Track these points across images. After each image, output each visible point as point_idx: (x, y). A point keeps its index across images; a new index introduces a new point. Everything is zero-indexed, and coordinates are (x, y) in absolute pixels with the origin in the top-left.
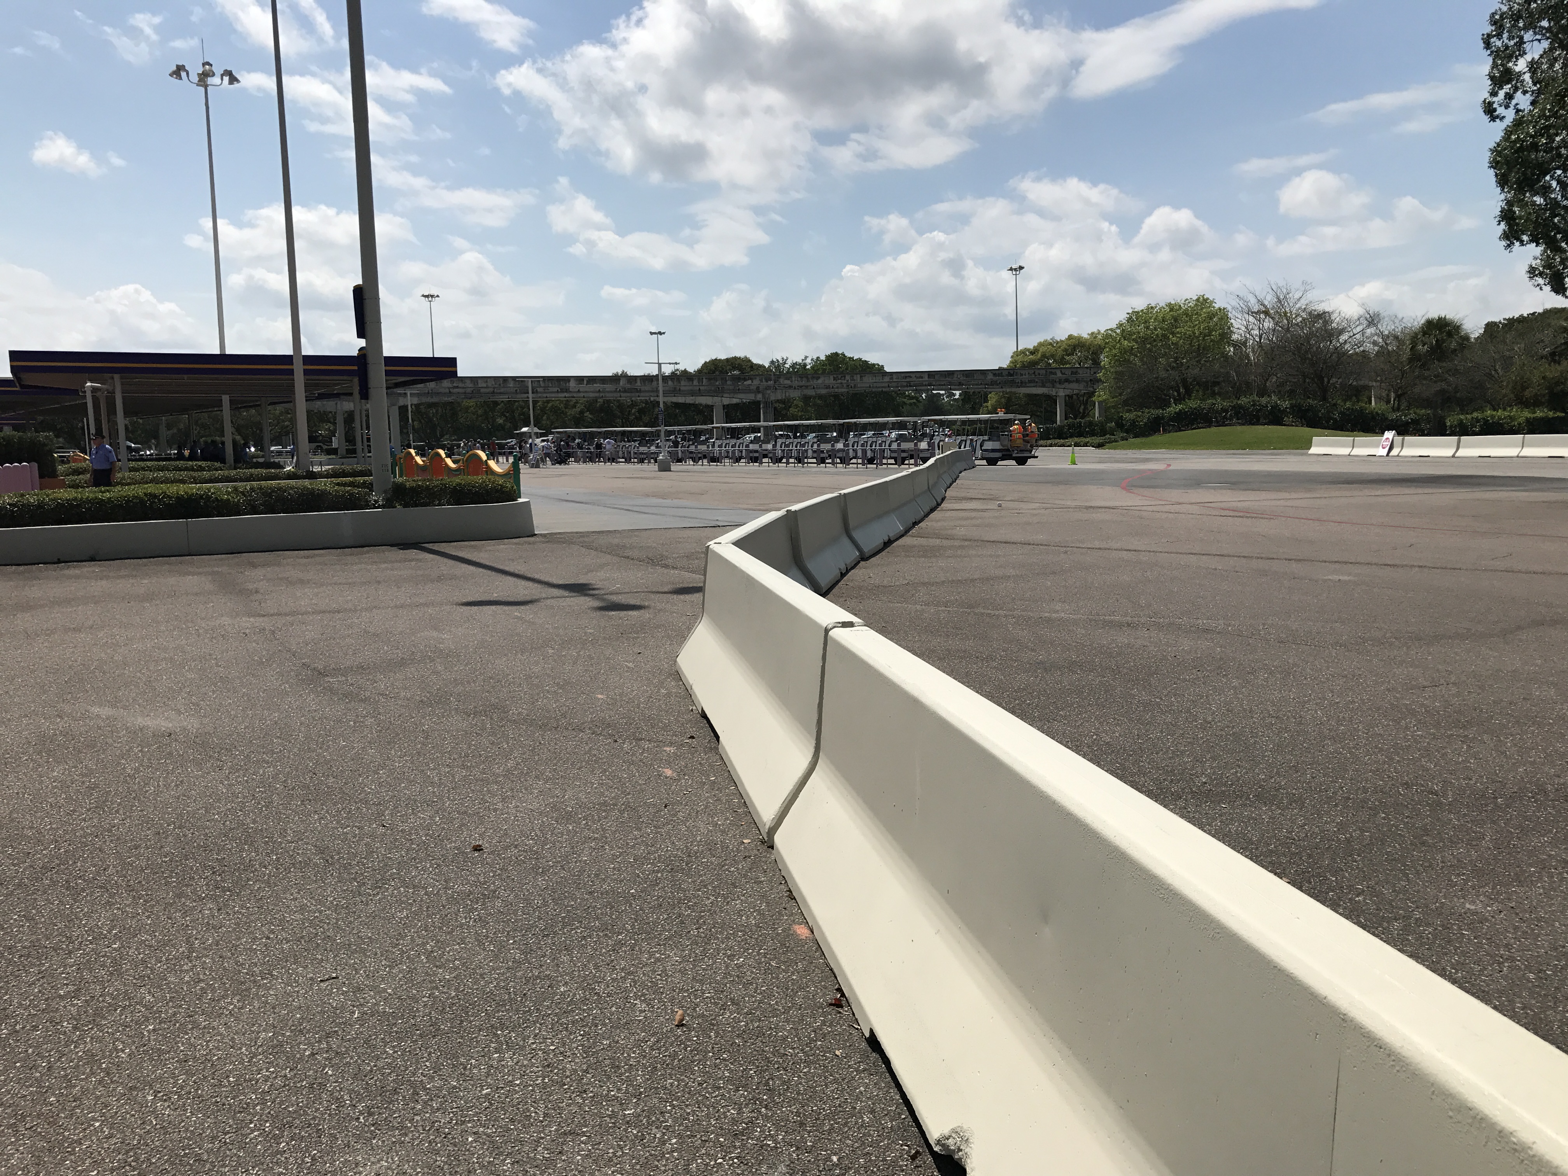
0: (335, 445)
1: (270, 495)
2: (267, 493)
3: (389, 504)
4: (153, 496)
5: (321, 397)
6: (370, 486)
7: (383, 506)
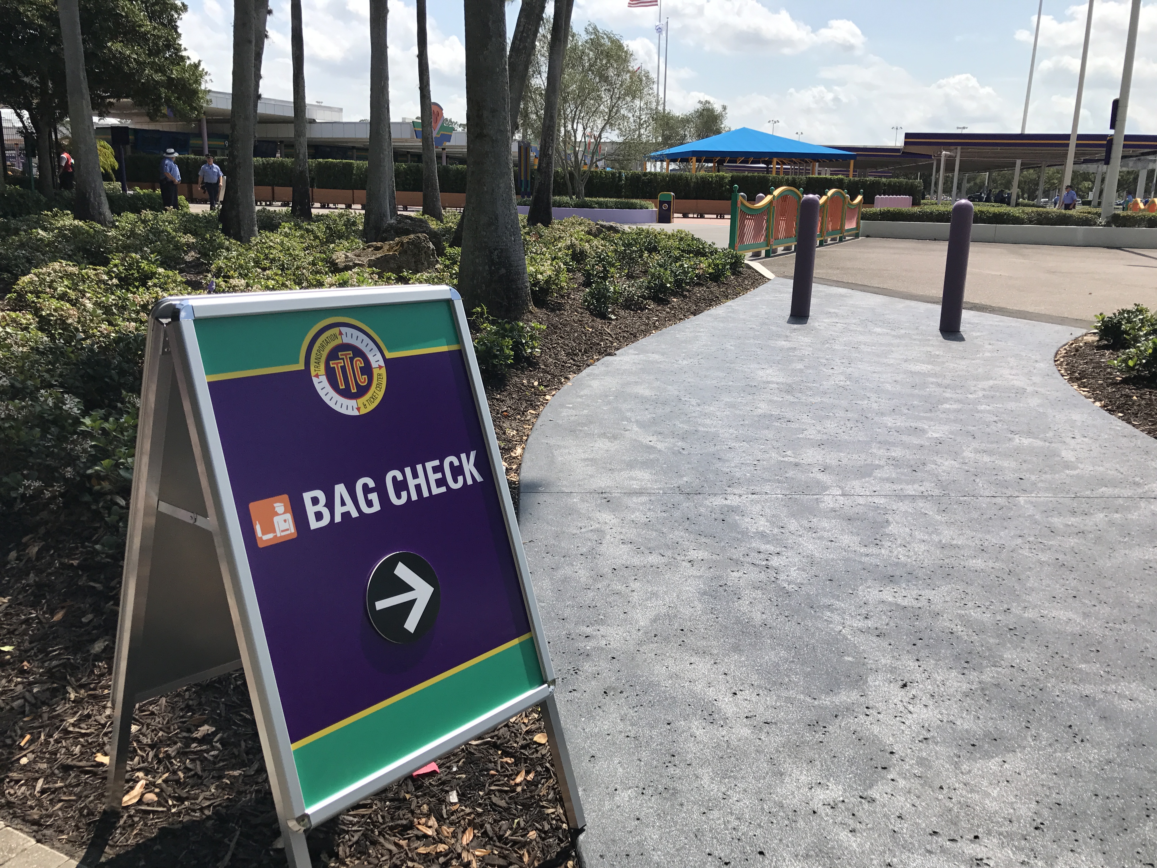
0: (1090, 198)
1: (1041, 215)
2: (1039, 214)
3: (1108, 224)
4: (982, 212)
5: (1086, 161)
6: (1099, 215)
7: (1104, 226)
